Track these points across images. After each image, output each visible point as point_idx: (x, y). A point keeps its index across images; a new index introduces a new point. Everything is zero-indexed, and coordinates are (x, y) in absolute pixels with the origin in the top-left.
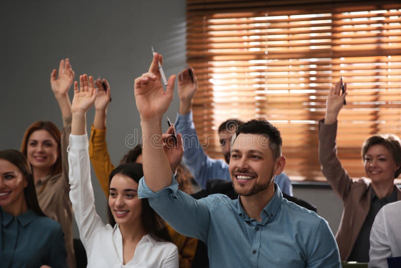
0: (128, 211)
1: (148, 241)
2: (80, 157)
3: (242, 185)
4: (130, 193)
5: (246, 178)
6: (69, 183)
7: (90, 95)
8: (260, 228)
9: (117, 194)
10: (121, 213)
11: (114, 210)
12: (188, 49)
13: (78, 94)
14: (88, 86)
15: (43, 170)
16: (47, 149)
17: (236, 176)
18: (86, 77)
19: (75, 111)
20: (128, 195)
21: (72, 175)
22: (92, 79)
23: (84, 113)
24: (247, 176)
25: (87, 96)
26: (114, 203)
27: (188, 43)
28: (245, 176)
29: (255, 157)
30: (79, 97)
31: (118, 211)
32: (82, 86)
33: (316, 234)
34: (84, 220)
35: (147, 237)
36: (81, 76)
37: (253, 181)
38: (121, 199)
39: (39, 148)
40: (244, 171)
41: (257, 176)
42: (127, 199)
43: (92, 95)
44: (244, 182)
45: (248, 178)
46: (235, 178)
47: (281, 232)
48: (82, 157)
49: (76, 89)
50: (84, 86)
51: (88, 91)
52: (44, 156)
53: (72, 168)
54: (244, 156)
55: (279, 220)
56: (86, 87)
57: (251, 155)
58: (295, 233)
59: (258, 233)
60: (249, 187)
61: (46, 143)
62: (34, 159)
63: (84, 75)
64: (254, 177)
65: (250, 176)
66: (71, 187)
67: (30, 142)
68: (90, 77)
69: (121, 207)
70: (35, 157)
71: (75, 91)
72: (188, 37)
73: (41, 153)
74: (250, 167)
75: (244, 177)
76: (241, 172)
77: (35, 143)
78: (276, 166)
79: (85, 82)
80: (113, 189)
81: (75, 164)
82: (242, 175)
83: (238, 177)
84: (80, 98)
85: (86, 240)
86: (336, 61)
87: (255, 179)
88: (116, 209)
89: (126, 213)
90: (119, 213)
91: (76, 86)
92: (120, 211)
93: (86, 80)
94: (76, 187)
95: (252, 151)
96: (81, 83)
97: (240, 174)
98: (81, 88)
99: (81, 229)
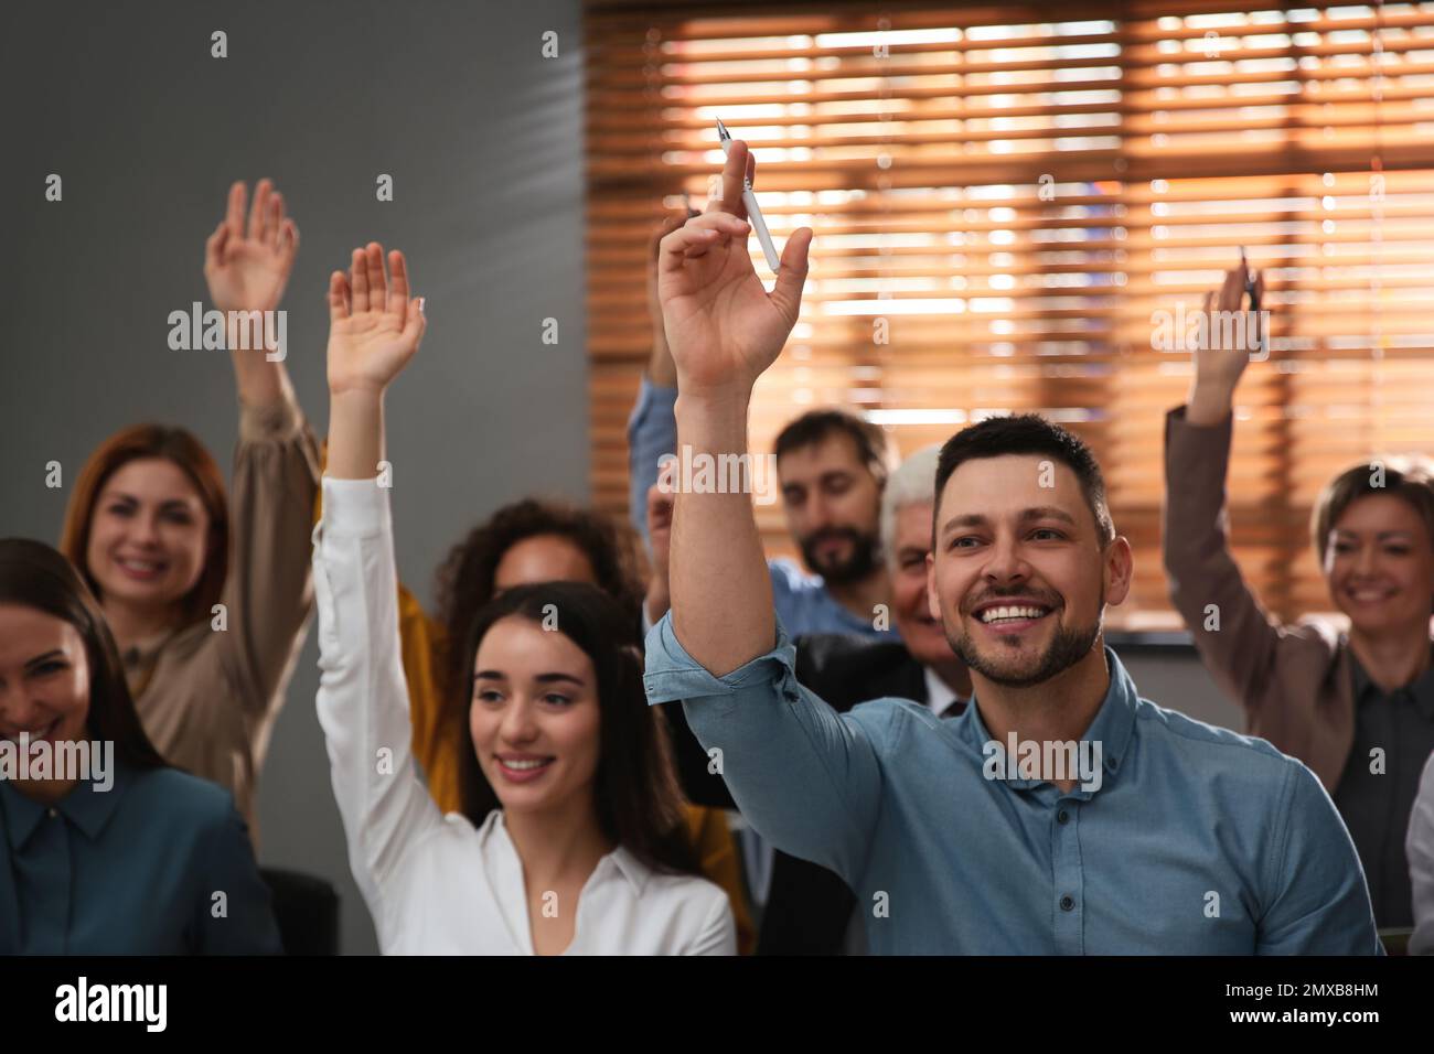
0: (549, 760)
1: (618, 873)
2: (366, 560)
3: (1012, 640)
4: (556, 688)
5: (1023, 612)
6: (321, 663)
7: (396, 325)
8: (1072, 813)
9: (507, 695)
10: (523, 765)
11: (495, 756)
12: (593, 151)
13: (350, 320)
14: (383, 288)
15: (144, 611)
16: (171, 535)
17: (979, 615)
18: (377, 255)
19: (343, 387)
20: (551, 699)
21: (336, 631)
22: (400, 261)
23: (379, 392)
24: (1026, 605)
25: (381, 327)
26: (497, 728)
27: (593, 130)
28: (1019, 605)
29: (1043, 534)
30: (351, 331)
31: (512, 758)
32: (359, 290)
33: (1289, 818)
34: (374, 802)
35: (616, 859)
36: (358, 253)
37: (1050, 623)
38: (526, 712)
39: (141, 529)
40: (1014, 586)
41: (1062, 604)
42: (545, 710)
43: (403, 323)
44: (1021, 629)
45: (1031, 612)
46: (975, 623)
47: (1156, 822)
48: (372, 562)
49: (339, 303)
50: (368, 291)
51: (383, 307)
52: (158, 560)
53: (335, 604)
54: (1004, 536)
55: (1142, 775)
56: (375, 295)
57: (1031, 528)
58: (1210, 820)
59: (1069, 832)
60: (1038, 646)
61: (171, 512)
62: (116, 567)
63: (372, 246)
64: (1047, 610)
65: (1035, 606)
66: (327, 678)
67: (107, 502)
68: (394, 254)
69: (523, 743)
70: (121, 560)
71: (335, 311)
72: (592, 108)
73: (152, 547)
74: (1033, 573)
75: (1014, 611)
76: (1001, 592)
77: (127, 508)
78: (1108, 571)
79: (372, 275)
80: (492, 675)
81: (347, 591)
82: (1008, 605)
83: (990, 615)
84: (356, 337)
85: (377, 878)
86: (1139, 192)
87: (1054, 617)
88: (501, 749)
89: (542, 766)
90: (514, 765)
91: (338, 292)
92: (520, 758)
93: (378, 267)
94: (352, 675)
95: (1032, 514)
96: (356, 280)
97: (997, 599)
98: (359, 299)
99: (363, 837)
